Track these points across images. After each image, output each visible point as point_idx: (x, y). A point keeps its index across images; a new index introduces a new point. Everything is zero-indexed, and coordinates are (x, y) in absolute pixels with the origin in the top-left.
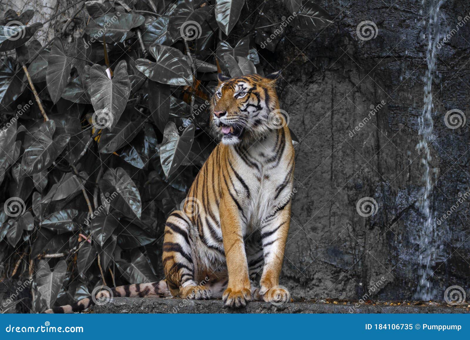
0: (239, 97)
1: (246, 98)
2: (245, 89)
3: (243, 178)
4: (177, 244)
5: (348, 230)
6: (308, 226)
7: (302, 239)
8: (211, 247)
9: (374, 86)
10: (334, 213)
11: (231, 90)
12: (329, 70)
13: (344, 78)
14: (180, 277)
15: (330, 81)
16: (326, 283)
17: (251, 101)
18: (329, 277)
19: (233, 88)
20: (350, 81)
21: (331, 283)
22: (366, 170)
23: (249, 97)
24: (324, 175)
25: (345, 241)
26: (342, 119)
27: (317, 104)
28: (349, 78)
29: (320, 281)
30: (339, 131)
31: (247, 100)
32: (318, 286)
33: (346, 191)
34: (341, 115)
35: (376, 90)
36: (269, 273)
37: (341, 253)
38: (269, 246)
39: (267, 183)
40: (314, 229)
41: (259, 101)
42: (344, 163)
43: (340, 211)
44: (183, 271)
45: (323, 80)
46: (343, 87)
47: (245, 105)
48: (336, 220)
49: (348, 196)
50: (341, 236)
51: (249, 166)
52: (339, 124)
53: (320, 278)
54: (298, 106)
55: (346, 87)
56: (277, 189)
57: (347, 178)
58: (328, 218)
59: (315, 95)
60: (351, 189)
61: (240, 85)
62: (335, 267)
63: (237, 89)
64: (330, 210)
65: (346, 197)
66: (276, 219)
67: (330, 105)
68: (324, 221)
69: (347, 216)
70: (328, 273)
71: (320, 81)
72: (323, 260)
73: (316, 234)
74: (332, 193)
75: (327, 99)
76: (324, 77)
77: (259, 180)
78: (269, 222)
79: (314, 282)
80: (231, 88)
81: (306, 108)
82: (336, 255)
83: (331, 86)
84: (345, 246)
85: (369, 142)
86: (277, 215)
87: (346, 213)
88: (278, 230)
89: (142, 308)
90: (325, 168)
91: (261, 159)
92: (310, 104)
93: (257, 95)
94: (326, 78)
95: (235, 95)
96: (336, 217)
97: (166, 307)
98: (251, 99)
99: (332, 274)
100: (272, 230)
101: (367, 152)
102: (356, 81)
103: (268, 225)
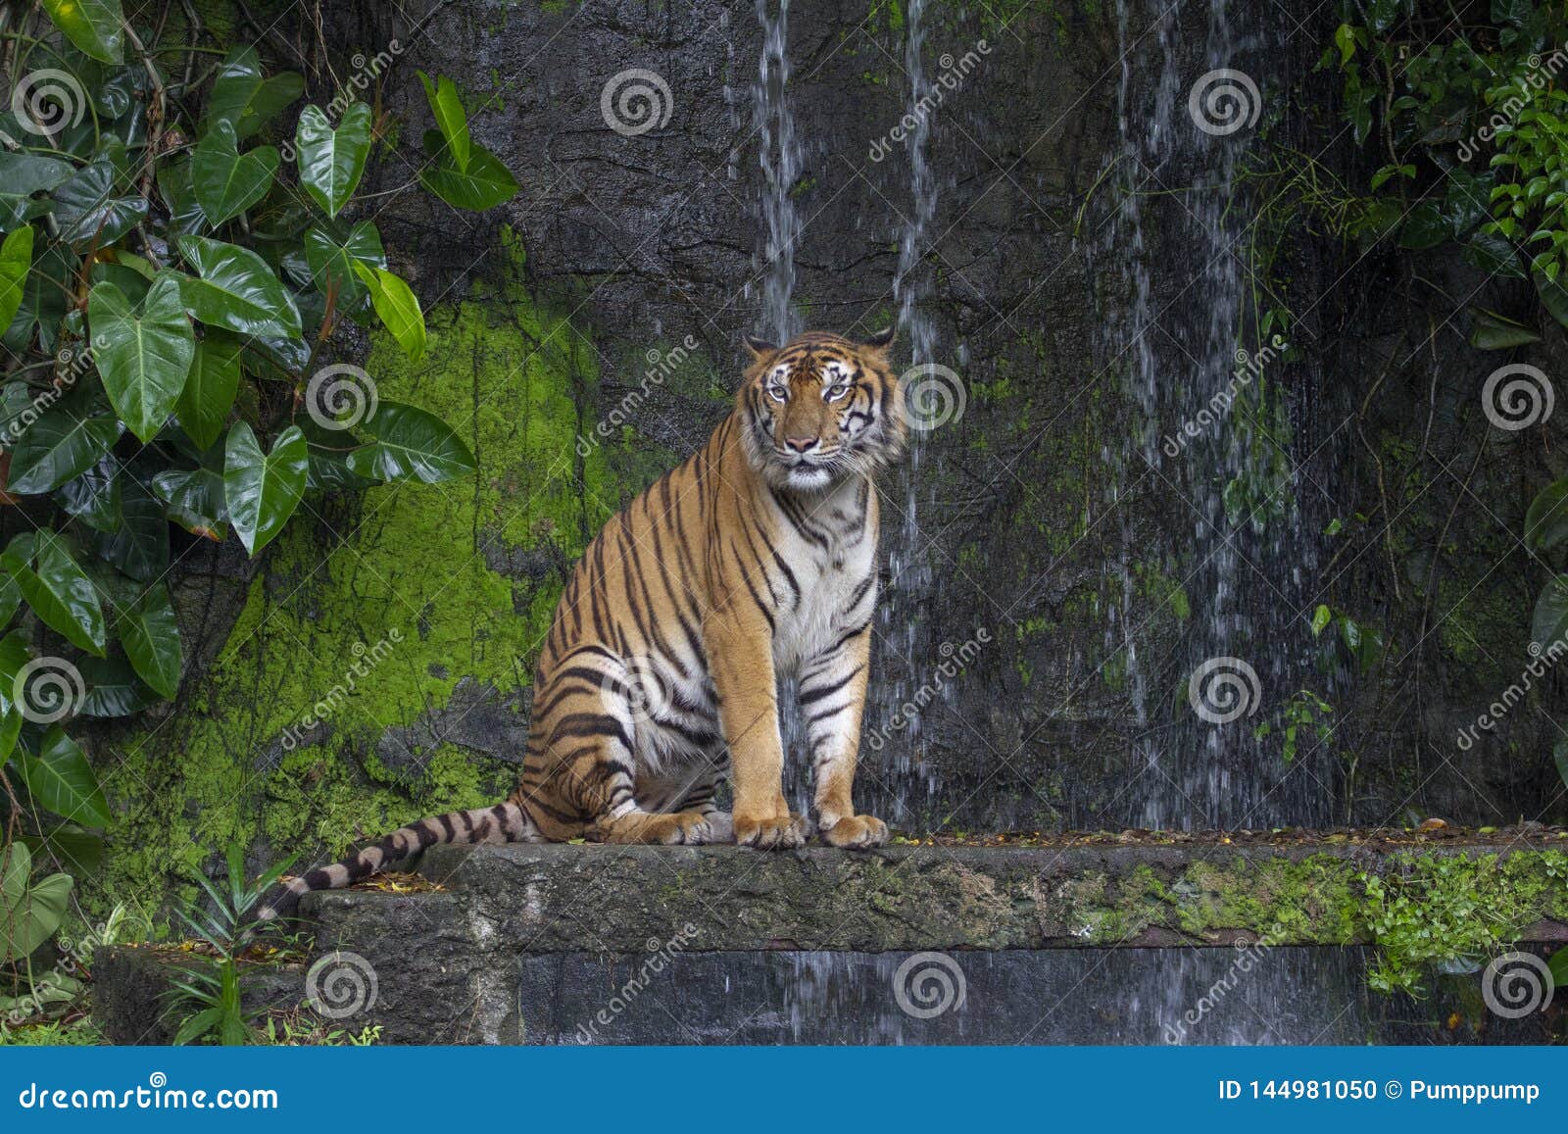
0: (833, 398)
1: (849, 399)
2: (845, 376)
3: (793, 567)
4: (611, 718)
5: (516, 671)
6: (422, 664)
7: (409, 693)
8: (665, 724)
9: (573, 340)
10: (481, 632)
11: (815, 382)
12: (470, 299)
13: (503, 319)
14: (609, 794)
15: (470, 326)
16: (466, 794)
17: (857, 406)
18: (473, 781)
19: (818, 377)
20: (517, 326)
21: (477, 794)
22: (555, 532)
23: (853, 397)
24: (458, 543)
25: (510, 696)
26: (498, 415)
27: (439, 379)
28: (514, 319)
29: (452, 789)
30: (492, 440)
31: (850, 404)
32: (446, 802)
33: (508, 581)
34: (494, 404)
35: (574, 348)
36: (835, 781)
37: (502, 723)
38: (827, 721)
39: (837, 579)
40: (437, 670)
41: (871, 403)
42: (502, 515)
43: (495, 627)
44: (621, 779)
45: (454, 322)
46: (499, 340)
47: (847, 414)
48: (488, 648)
49: (514, 592)
50: (500, 686)
51: (809, 541)
52: (492, 426)
53: (454, 783)
54: (395, 383)
55: (507, 340)
56: (856, 591)
57: (508, 551)
58: (469, 642)
59: (435, 357)
60: (520, 578)
61: (832, 370)
62: (490, 757)
63: (827, 377)
64: (473, 625)
65: (509, 596)
66: (841, 658)
67: (470, 382)
68: (462, 652)
69: (513, 638)
70: (473, 772)
71: (445, 325)
72: (461, 741)
73: (442, 682)
74: (476, 586)
75: (464, 368)
76: (457, 315)
77: (822, 571)
78: (824, 666)
79: (438, 792)
80: (813, 378)
81: (415, 386)
82: (490, 730)
83: (472, 337)
84: (509, 708)
85: (561, 466)
86: (843, 647)
87: (509, 631)
88: (851, 682)
89: (578, 869)
90: (461, 528)
91: (835, 525)
92: (423, 379)
93: (868, 388)
94: (461, 318)
95: (823, 394)
96: (488, 642)
97: (633, 864)
98: (857, 400)
99: (481, 774)
100: (833, 682)
101: (557, 488)
102: (531, 323)
103: (823, 670)
